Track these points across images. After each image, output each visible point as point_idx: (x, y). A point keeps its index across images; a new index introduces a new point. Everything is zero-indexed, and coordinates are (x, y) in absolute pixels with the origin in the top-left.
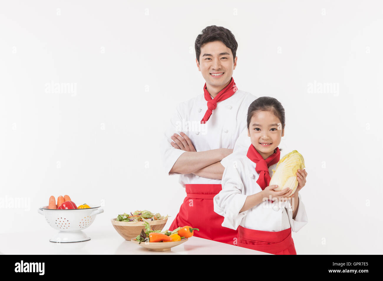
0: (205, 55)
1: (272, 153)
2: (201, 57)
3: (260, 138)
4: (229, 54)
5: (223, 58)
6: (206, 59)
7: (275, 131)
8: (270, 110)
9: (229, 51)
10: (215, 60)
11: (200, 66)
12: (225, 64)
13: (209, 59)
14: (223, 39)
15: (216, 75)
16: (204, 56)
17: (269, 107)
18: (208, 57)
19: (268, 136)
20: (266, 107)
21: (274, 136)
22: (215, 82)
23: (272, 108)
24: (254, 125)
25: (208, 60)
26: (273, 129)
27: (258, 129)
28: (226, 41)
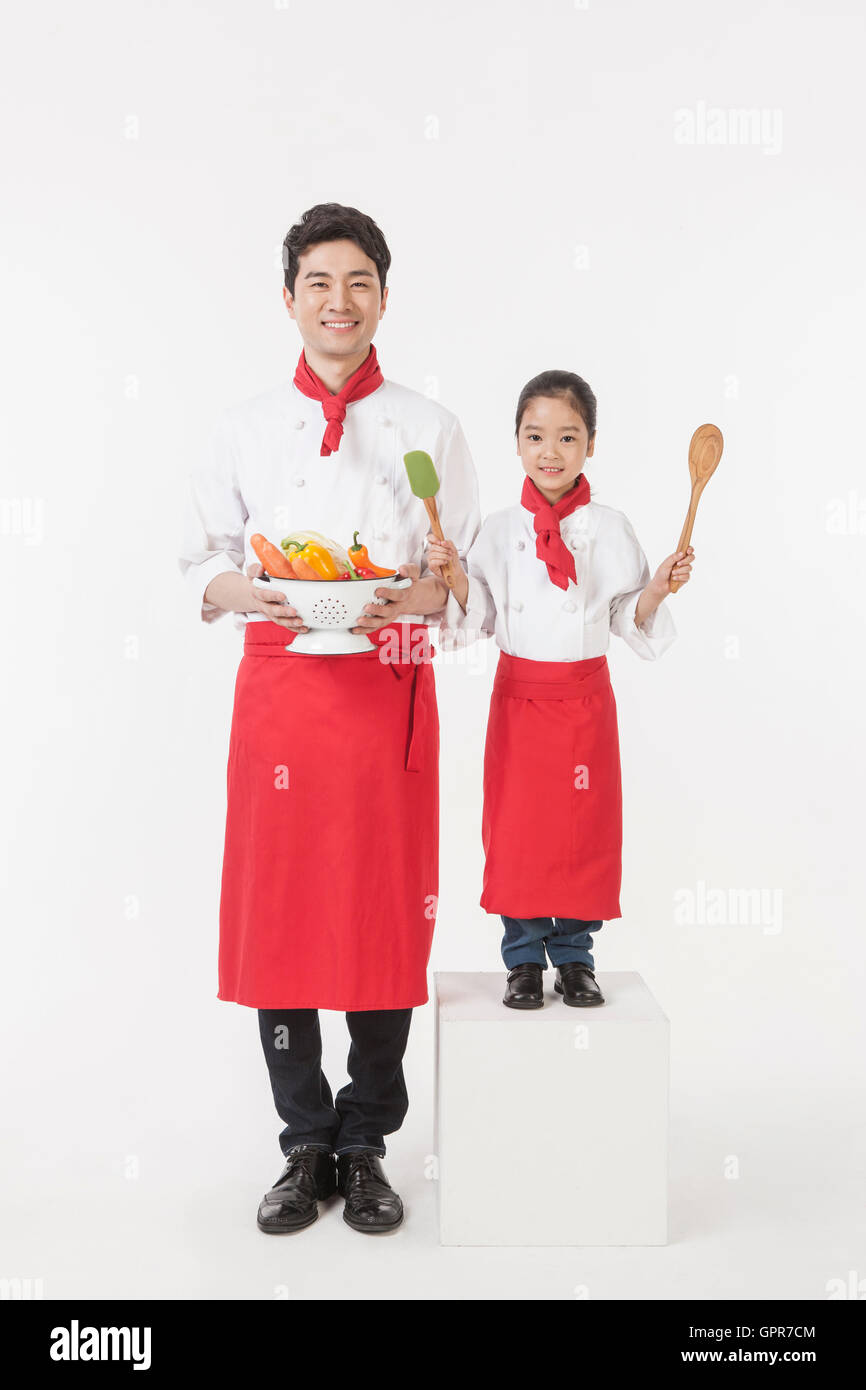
0: (309, 275)
1: (571, 486)
2: (300, 282)
3: (539, 457)
4: (371, 275)
5: (357, 285)
6: (313, 285)
7: (571, 443)
8: (562, 397)
9: (372, 268)
10: (337, 287)
11: (296, 305)
12: (362, 299)
13: (321, 285)
14: (358, 233)
15: (337, 325)
16: (308, 277)
17: (562, 390)
18: (317, 280)
19: (556, 452)
20: (553, 389)
21: (569, 452)
22: (333, 343)
23: (568, 392)
24: (528, 428)
25: (317, 288)
26: (567, 439)
27: (536, 438)
28: (366, 239)
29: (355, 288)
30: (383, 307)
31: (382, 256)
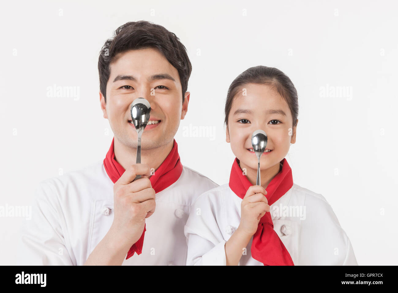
0: (119, 79)
2: (111, 85)
4: (173, 80)
5: (160, 87)
6: (121, 87)
9: (174, 73)
10: (142, 89)
11: (108, 106)
13: (127, 87)
16: (116, 80)
17: (269, 78)
18: (124, 83)
23: (274, 80)
25: (124, 91)
28: (168, 48)
29: (158, 90)
30: (185, 109)
31: (183, 64)
